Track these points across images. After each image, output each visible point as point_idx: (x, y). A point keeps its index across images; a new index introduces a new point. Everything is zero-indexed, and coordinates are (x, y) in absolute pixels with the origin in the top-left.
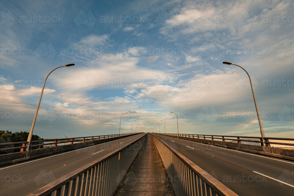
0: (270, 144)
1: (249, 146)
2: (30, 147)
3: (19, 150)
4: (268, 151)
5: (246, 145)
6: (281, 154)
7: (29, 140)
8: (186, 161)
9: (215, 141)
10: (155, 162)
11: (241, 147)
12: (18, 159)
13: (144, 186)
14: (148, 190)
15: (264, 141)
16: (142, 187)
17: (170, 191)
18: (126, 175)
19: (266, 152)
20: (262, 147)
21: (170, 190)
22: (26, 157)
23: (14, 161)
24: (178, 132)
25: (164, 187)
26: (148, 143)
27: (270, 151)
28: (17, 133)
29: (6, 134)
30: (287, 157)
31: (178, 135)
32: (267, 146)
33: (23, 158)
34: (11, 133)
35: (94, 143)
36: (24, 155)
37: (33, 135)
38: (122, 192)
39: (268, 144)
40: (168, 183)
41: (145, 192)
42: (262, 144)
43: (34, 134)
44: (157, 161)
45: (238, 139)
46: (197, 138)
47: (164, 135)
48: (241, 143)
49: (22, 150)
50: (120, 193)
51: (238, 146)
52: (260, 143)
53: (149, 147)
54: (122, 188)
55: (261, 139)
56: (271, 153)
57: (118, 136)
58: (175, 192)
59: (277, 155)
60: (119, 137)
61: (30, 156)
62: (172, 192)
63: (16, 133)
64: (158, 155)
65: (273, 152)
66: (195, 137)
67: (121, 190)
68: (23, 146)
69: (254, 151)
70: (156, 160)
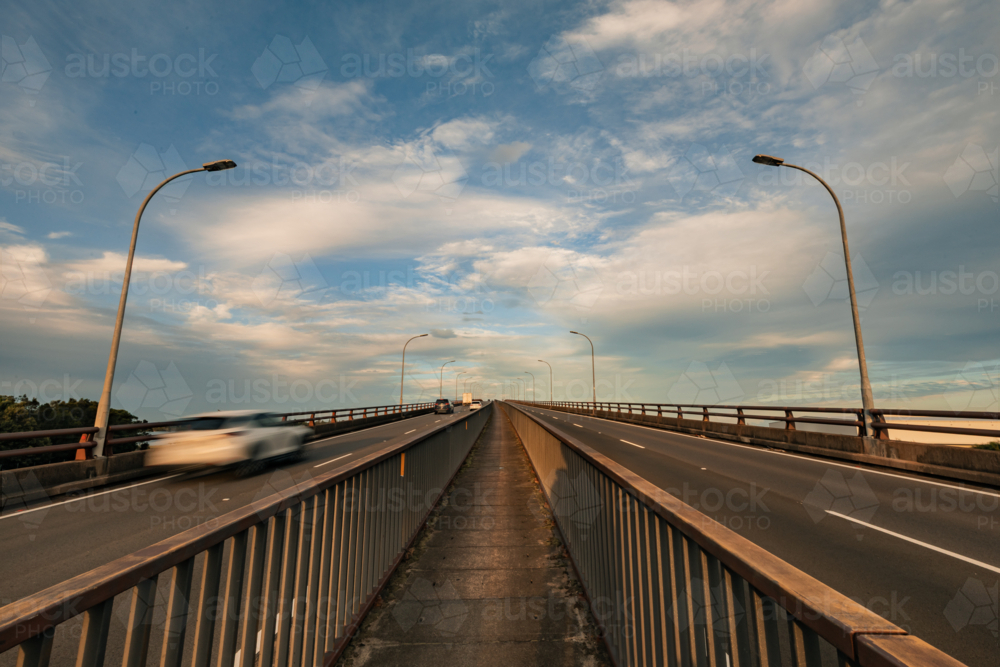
0: (889, 430)
1: (821, 435)
2: (106, 446)
3: (71, 455)
4: (879, 451)
5: (811, 434)
6: (918, 461)
7: (100, 422)
8: (614, 471)
9: (712, 423)
10: (518, 486)
11: (795, 442)
12: (70, 484)
13: (483, 555)
14: (495, 565)
15: (869, 421)
16: (478, 558)
17: (564, 569)
18: (424, 525)
19: (874, 456)
20: (862, 441)
21: (566, 565)
22: (95, 475)
23: (58, 489)
24: (594, 398)
25: (547, 556)
26: (497, 433)
27: (885, 453)
28: (55, 402)
29: (19, 406)
30: (939, 467)
31: (595, 407)
32: (877, 435)
33: (87, 481)
34: (35, 402)
35: (316, 433)
36: (90, 472)
37: (111, 410)
38: (415, 572)
39: (880, 429)
40: (560, 544)
41: (486, 572)
42: (863, 431)
43: (115, 407)
44: (526, 485)
45: (787, 415)
46: (656, 414)
47: (547, 407)
48: (797, 429)
49: (81, 455)
50: (408, 575)
51: (786, 437)
52: (858, 428)
53: (499, 444)
54: (415, 561)
55: (860, 413)
56: (888, 459)
57: (397, 412)
58: (579, 569)
59: (906, 465)
60: (399, 415)
61: (111, 473)
62: (569, 570)
63: (53, 403)
64: (527, 467)
65: (893, 451)
66: (648, 413)
67: (409, 568)
68: (83, 440)
69: (836, 451)
70: (520, 481)
